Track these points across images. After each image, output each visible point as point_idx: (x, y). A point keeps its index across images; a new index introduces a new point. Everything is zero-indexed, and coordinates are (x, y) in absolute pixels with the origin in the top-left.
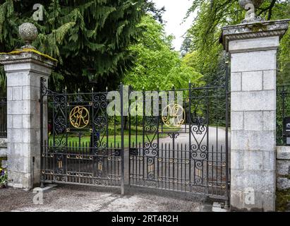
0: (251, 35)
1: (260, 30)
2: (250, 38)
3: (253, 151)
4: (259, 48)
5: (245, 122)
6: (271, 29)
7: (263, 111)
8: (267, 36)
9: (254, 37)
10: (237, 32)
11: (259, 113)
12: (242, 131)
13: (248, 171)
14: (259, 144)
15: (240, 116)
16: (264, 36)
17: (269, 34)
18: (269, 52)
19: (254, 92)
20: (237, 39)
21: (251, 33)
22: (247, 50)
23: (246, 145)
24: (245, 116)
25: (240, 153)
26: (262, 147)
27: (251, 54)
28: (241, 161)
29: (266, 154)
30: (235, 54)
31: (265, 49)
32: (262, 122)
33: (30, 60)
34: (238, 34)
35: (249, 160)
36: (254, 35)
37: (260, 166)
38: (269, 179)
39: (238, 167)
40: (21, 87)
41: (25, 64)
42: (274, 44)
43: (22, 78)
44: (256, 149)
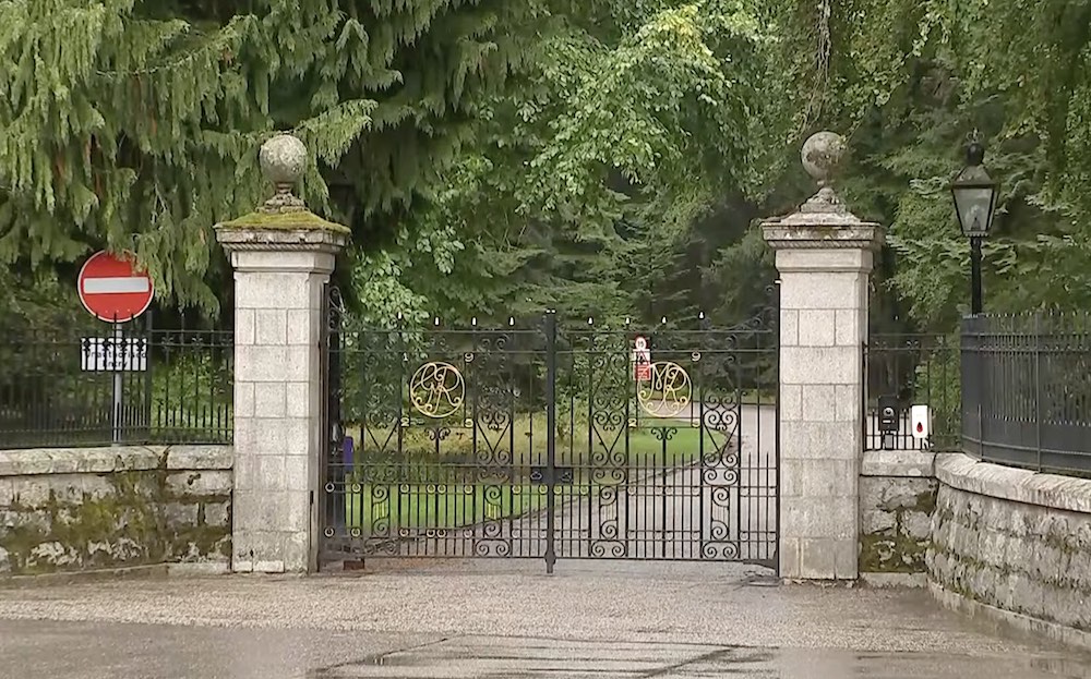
0: (813, 244)
1: (827, 237)
2: (812, 248)
3: (818, 460)
5: (805, 405)
6: (845, 237)
7: (835, 385)
8: (840, 248)
9: (818, 247)
10: (788, 237)
11: (829, 387)
12: (799, 422)
13: (810, 497)
14: (829, 447)
15: (796, 394)
16: (835, 247)
17: (844, 245)
18: (847, 277)
19: (819, 349)
20: (789, 248)
21: (813, 240)
23: (806, 450)
24: (805, 392)
25: (795, 465)
26: (834, 452)
27: (815, 277)
28: (797, 481)
29: (842, 465)
30: (786, 275)
31: (839, 271)
32: (835, 405)
33: (317, 246)
34: (790, 241)
35: (811, 479)
36: (818, 244)
37: (831, 488)
38: (847, 512)
39: (792, 493)
40: (284, 311)
41: (299, 254)
42: (853, 263)
43: (286, 289)
44: (823, 456)
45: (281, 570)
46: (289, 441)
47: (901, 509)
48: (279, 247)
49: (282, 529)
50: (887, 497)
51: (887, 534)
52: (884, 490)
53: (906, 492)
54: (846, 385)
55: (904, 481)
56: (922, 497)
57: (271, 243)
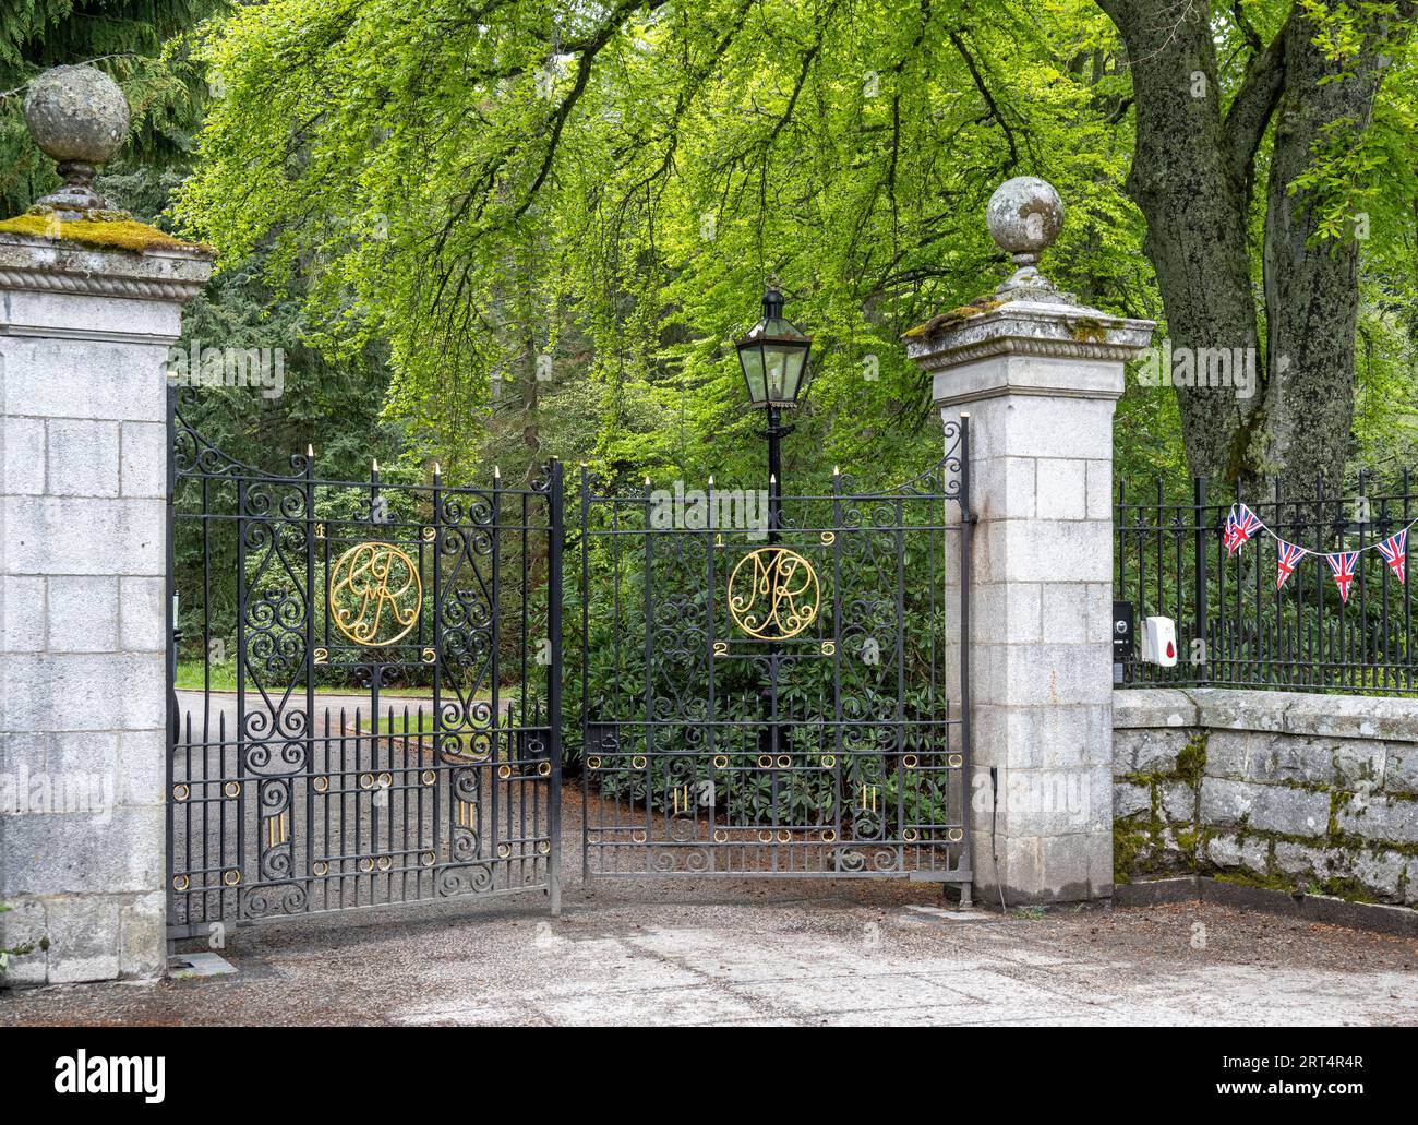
0: (1067, 350)
1: (1091, 339)
2: (1064, 356)
3: (1065, 707)
4: (1080, 391)
5: (1046, 617)
6: (1116, 341)
7: (1087, 583)
8: (1101, 358)
9: (1071, 356)
10: (1038, 334)
11: (1079, 588)
12: (1038, 644)
14: (1079, 684)
15: (1033, 599)
16: (1095, 358)
17: (1107, 353)
18: (1102, 407)
19: (1067, 525)
20: (1032, 353)
21: (1068, 343)
22: (1051, 390)
23: (1047, 691)
24: (1046, 596)
25: (1032, 715)
26: (1085, 694)
27: (1058, 404)
29: (1095, 714)
30: (1019, 399)
31: (1091, 397)
32: (1086, 616)
34: (1037, 341)
35: (1055, 737)
36: (1074, 350)
37: (1082, 751)
38: (1102, 789)
40: (113, 425)
41: (148, 306)
42: (1113, 386)
43: (120, 377)
44: (1072, 700)
45: (114, 975)
46: (127, 704)
47: (1157, 779)
48: (109, 286)
49: (113, 888)
50: (1141, 763)
51: (1139, 818)
52: (1136, 751)
53: (1162, 750)
54: (1102, 583)
55: (1159, 735)
56: (1182, 759)
57: (95, 276)
